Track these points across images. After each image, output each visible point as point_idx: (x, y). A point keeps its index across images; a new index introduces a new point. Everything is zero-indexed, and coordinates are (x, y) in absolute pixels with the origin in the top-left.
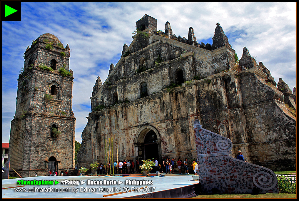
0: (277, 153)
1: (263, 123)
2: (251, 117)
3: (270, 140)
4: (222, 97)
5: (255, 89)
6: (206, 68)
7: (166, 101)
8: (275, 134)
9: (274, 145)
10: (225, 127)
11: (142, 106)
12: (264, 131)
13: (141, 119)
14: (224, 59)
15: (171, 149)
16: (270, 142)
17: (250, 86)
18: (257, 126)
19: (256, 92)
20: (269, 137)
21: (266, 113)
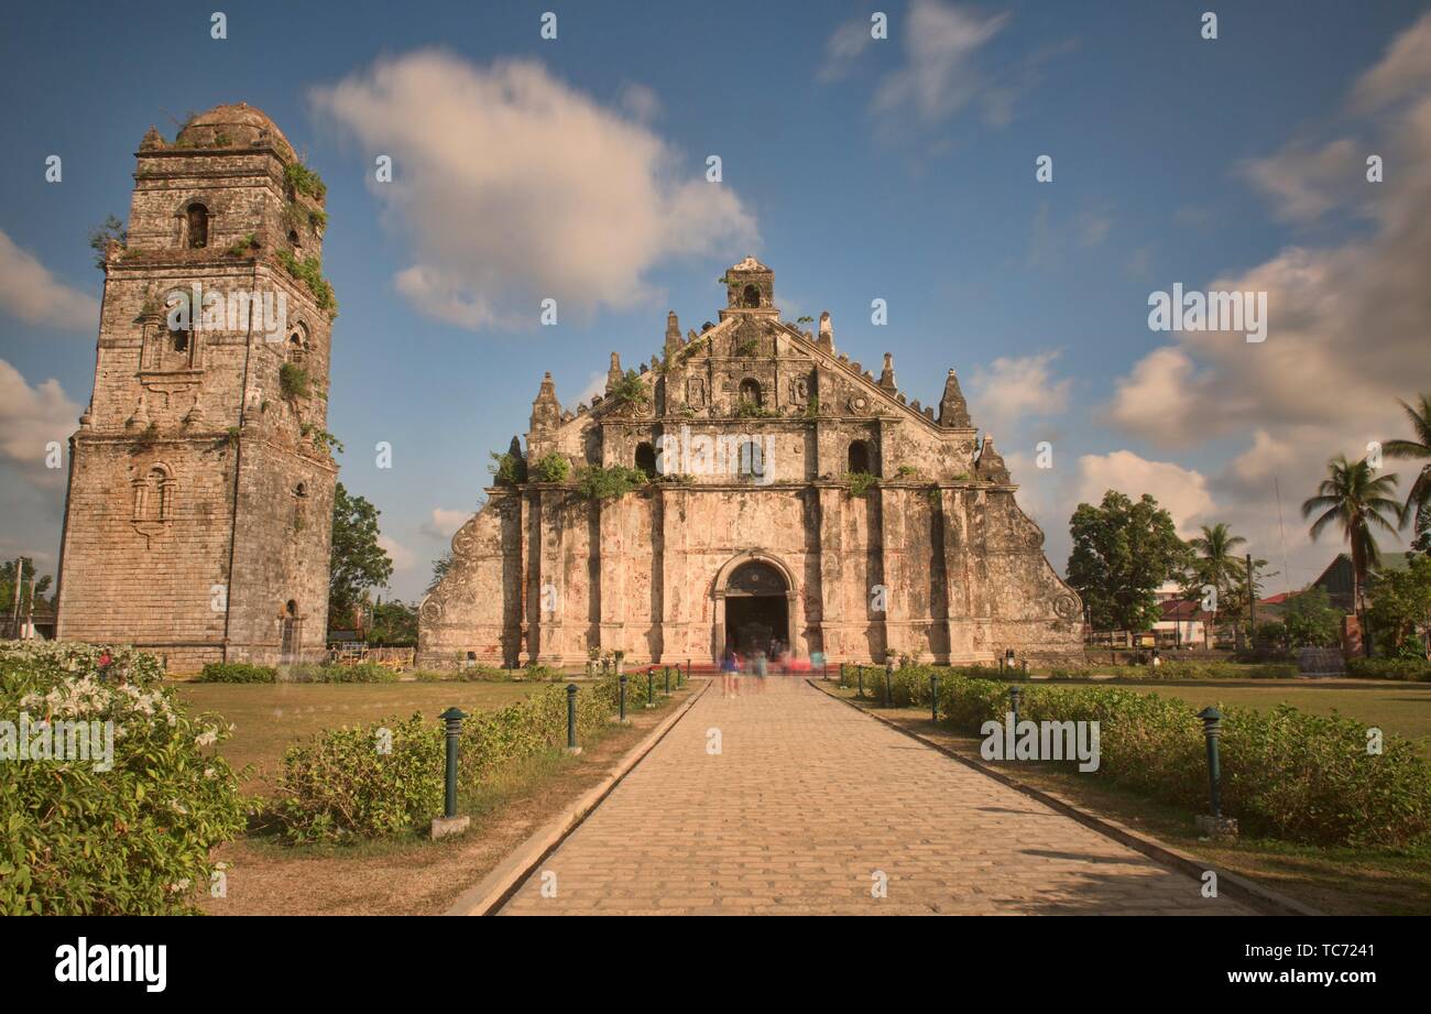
0: (1036, 641)
1: (1018, 587)
2: (997, 572)
3: (1027, 617)
4: (961, 526)
5: (1010, 523)
6: (925, 459)
7: (829, 507)
8: (1037, 608)
9: (1033, 626)
10: (962, 586)
11: (743, 504)
12: (1019, 600)
13: (739, 534)
14: (967, 452)
15: (834, 615)
16: (1027, 620)
17: (1001, 516)
18: (1006, 589)
19: (1012, 529)
20: (1026, 612)
21: (1026, 570)
